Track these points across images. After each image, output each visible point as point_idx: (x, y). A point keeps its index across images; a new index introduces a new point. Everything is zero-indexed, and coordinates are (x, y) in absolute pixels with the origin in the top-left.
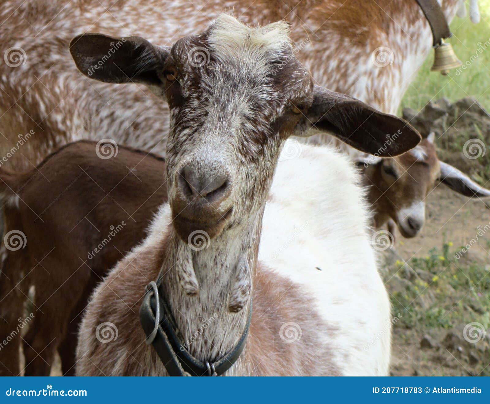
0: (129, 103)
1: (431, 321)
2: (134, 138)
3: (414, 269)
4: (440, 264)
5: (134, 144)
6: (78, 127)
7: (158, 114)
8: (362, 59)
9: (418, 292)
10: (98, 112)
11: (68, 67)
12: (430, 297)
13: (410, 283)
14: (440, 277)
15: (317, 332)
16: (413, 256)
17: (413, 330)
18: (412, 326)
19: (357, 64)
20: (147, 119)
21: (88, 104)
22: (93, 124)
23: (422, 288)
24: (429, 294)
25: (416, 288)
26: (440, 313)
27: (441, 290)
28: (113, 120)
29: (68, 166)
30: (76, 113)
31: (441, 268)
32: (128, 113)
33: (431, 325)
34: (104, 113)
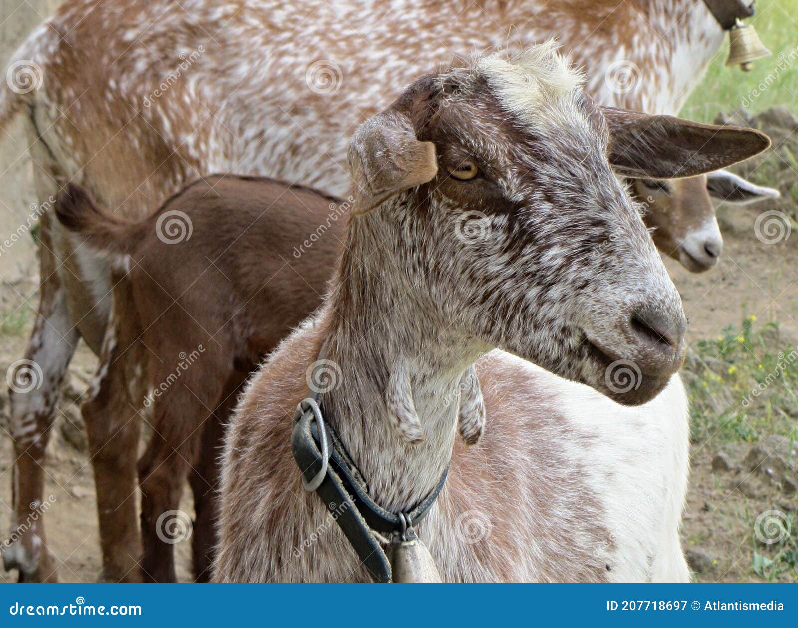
0: (285, 116)
1: (727, 432)
2: (292, 167)
3: (701, 356)
4: (739, 349)
5: (292, 177)
6: (216, 153)
7: (324, 131)
8: (606, 54)
9: (707, 390)
10: (242, 131)
11: (200, 65)
12: (725, 397)
13: (696, 377)
14: (738, 367)
15: (562, 442)
16: (701, 338)
17: (702, 445)
18: (701, 439)
19: (599, 61)
20: (309, 140)
21: (228, 119)
22: (235, 148)
23: (714, 384)
24: (724, 392)
25: (705, 384)
26: (739, 420)
27: (741, 386)
28: (263, 143)
29: (196, 211)
30: (213, 132)
31: (740, 355)
32: (284, 131)
33: (727, 436)
34: (251, 132)
